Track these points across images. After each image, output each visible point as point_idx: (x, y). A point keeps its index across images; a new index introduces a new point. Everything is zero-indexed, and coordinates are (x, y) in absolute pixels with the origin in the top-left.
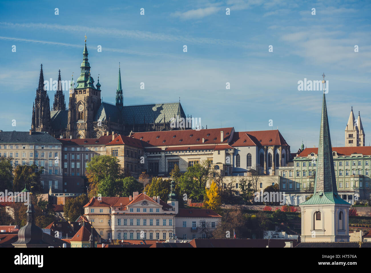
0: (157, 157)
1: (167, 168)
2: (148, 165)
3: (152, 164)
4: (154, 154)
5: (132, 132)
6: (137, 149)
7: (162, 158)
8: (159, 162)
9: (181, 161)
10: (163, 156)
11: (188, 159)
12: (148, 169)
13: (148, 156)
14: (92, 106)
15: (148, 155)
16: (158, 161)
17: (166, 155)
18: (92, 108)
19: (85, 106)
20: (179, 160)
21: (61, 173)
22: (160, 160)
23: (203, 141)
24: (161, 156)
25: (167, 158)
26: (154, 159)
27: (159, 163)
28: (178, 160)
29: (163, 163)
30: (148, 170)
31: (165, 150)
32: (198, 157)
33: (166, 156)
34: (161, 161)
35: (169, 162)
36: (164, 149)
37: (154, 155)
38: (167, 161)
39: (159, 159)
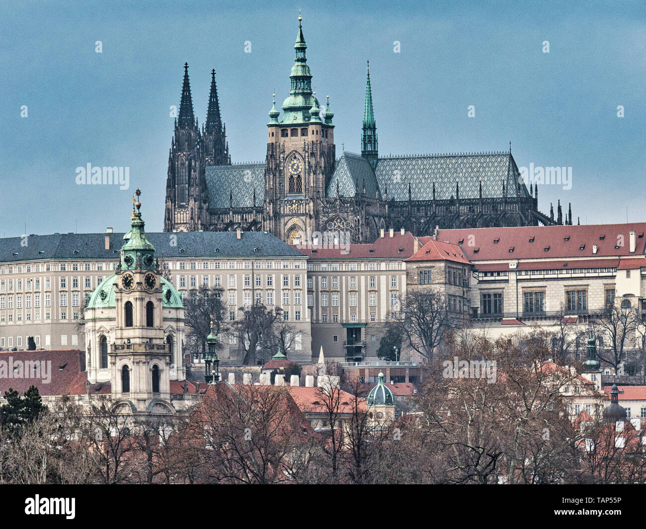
0: (500, 283)
1: (521, 304)
2: (479, 297)
3: (489, 295)
4: (492, 275)
5: (437, 228)
6: (461, 267)
7: (510, 285)
8: (503, 292)
9: (550, 291)
10: (513, 280)
11: (565, 286)
12: (479, 306)
13: (479, 281)
14: (323, 164)
15: (481, 279)
16: (501, 290)
17: (519, 277)
18: (323, 168)
19: (305, 163)
20: (546, 290)
21: (307, 317)
22: (506, 288)
23: (595, 251)
24: (508, 280)
25: (520, 284)
26: (493, 286)
27: (505, 294)
28: (543, 289)
29: (513, 295)
30: (479, 309)
31: (517, 267)
32: (585, 282)
33: (518, 281)
34: (507, 291)
35: (525, 294)
36: (515, 267)
37: (493, 278)
38: (520, 290)
39: (502, 285)
